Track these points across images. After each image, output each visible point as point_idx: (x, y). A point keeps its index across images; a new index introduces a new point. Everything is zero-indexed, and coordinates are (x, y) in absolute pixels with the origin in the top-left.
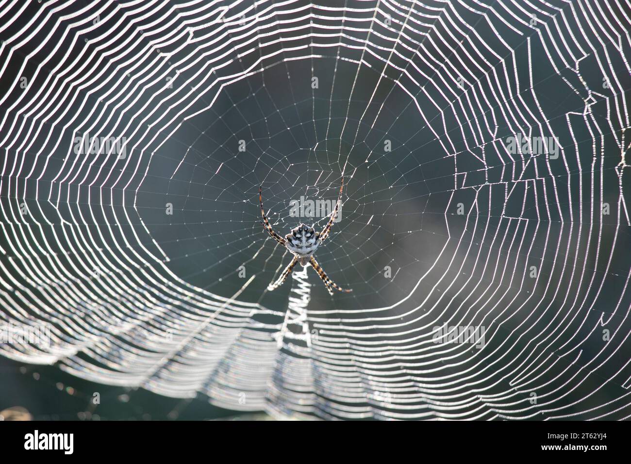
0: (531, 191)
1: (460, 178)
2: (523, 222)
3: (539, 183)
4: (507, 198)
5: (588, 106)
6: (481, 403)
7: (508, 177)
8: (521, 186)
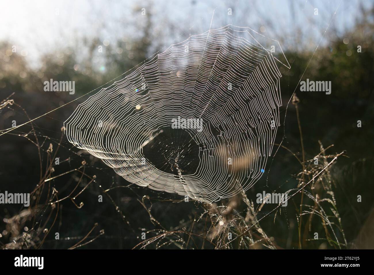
0: (213, 151)
1: (200, 148)
2: (213, 157)
3: (214, 149)
4: (209, 152)
5: (221, 134)
6: (213, 192)
7: (209, 148)
8: (211, 150)
